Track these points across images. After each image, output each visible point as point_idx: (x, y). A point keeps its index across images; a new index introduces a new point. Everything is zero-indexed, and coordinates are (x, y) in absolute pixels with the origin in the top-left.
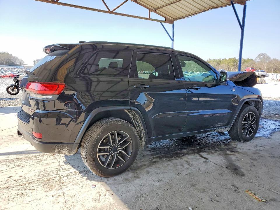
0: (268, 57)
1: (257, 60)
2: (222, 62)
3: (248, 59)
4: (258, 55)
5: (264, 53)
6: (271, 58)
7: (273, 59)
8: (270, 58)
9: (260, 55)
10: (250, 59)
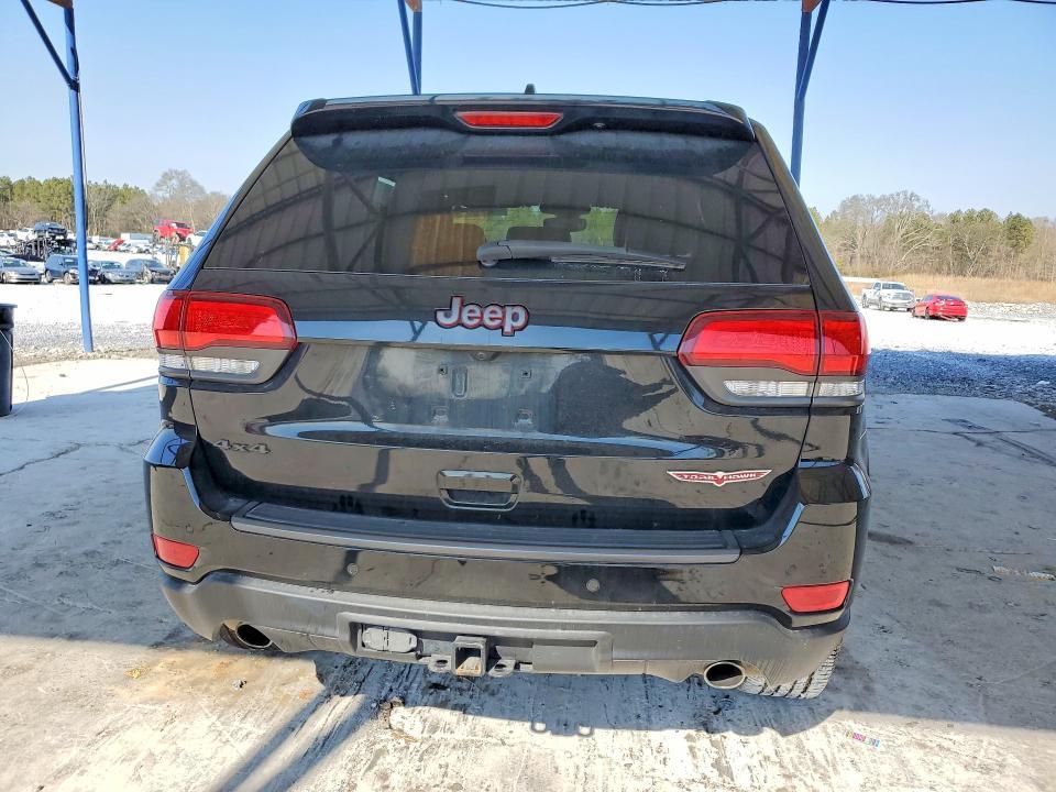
0: (194, 184)
1: (160, 193)
2: (16, 190)
3: (126, 186)
4: (162, 174)
5: (180, 170)
6: (206, 188)
7: (213, 194)
8: (202, 190)
9: (167, 177)
10: (131, 185)
